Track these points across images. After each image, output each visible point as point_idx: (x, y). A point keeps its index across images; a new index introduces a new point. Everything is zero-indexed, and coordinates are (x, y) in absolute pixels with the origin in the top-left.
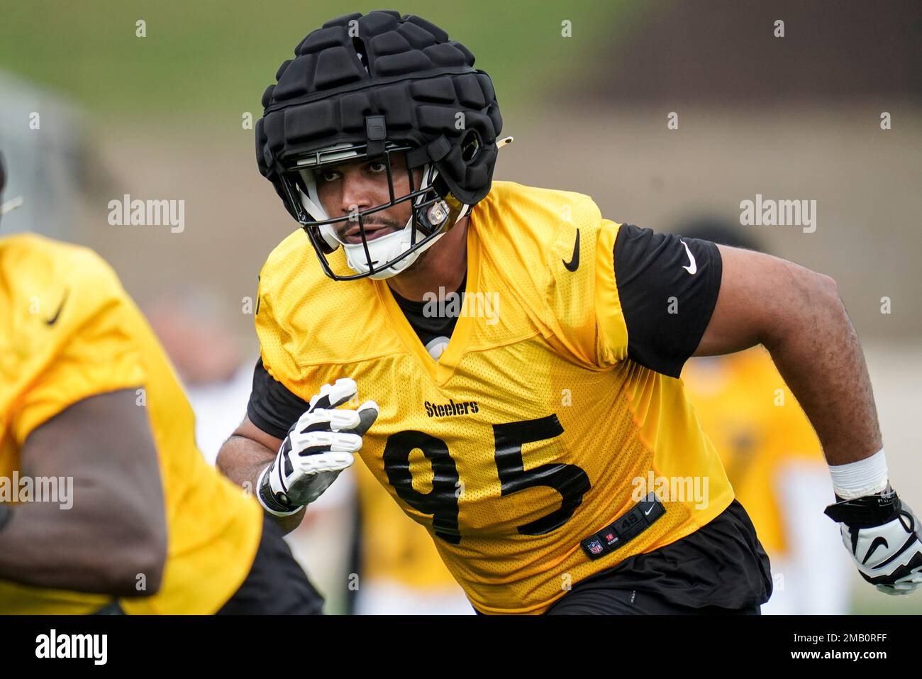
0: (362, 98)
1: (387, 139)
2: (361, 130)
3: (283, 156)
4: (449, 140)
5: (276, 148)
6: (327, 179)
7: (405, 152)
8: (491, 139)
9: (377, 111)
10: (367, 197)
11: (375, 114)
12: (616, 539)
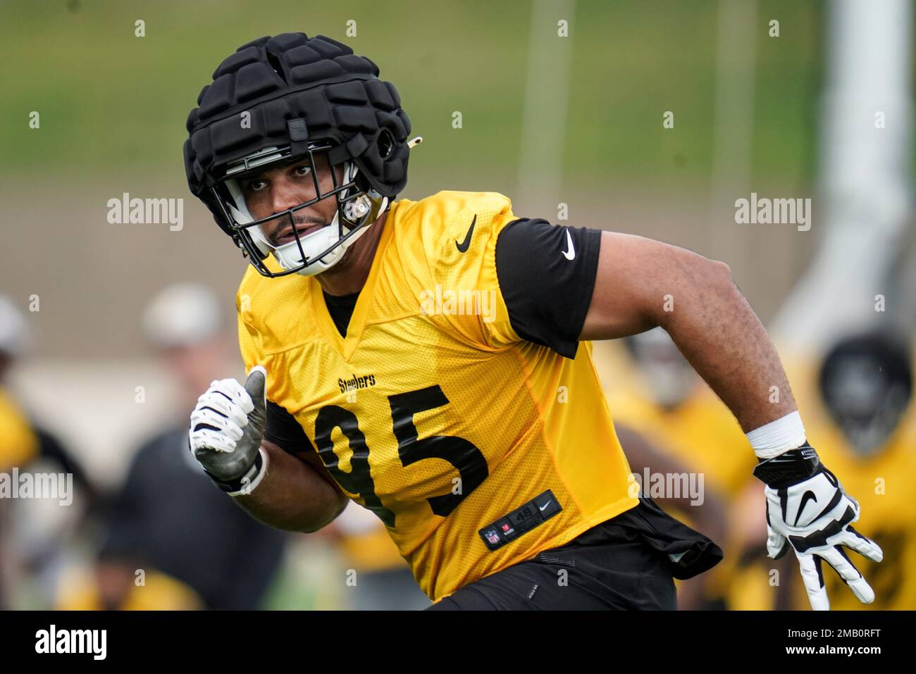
0: (282, 104)
1: (308, 139)
2: (284, 133)
3: (212, 169)
4: (365, 137)
5: (206, 162)
6: (256, 189)
7: (325, 152)
8: (403, 137)
9: (296, 115)
10: (296, 199)
11: (295, 118)
12: (512, 530)
